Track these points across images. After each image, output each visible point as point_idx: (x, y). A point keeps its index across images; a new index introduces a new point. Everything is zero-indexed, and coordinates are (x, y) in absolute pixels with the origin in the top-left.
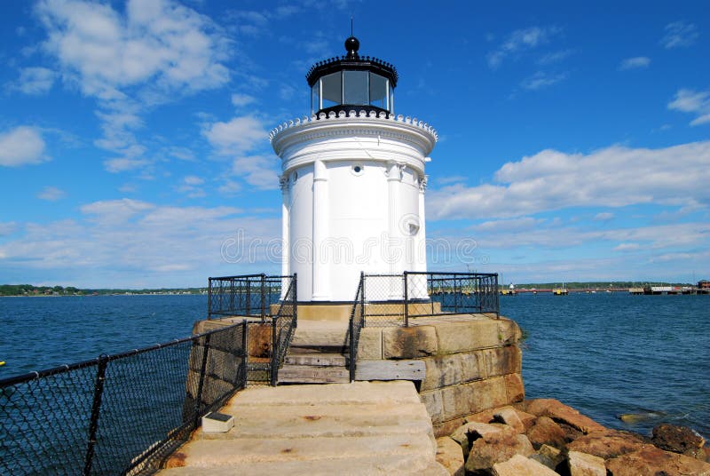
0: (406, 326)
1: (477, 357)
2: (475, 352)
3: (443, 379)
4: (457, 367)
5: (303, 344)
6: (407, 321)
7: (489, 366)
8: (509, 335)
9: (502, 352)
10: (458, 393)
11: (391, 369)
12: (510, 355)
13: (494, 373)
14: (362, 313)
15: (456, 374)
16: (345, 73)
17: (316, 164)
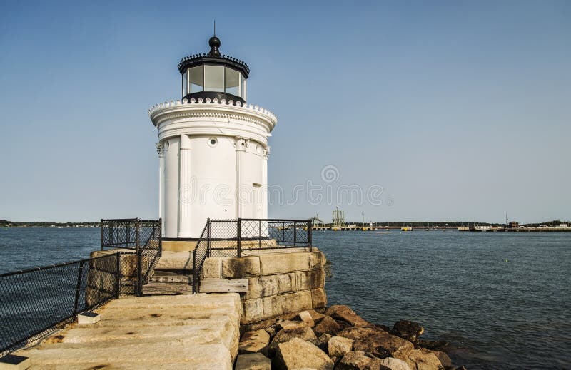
0: (239, 256)
1: (290, 277)
2: (289, 274)
3: (263, 292)
4: (275, 284)
5: (165, 268)
6: (239, 253)
7: (299, 283)
8: (316, 261)
9: (310, 274)
10: (274, 300)
11: (225, 285)
12: (316, 276)
13: (303, 288)
14: (208, 247)
15: (273, 289)
16: (206, 67)
17: (182, 137)
